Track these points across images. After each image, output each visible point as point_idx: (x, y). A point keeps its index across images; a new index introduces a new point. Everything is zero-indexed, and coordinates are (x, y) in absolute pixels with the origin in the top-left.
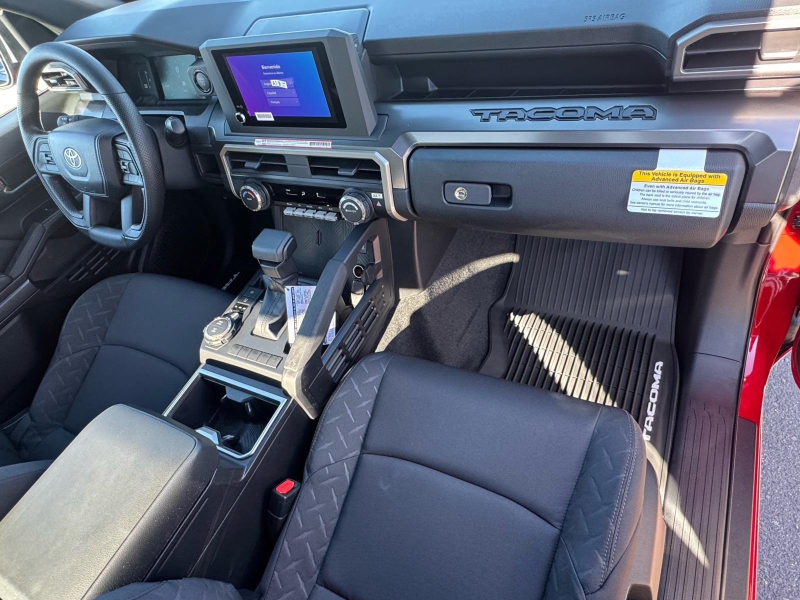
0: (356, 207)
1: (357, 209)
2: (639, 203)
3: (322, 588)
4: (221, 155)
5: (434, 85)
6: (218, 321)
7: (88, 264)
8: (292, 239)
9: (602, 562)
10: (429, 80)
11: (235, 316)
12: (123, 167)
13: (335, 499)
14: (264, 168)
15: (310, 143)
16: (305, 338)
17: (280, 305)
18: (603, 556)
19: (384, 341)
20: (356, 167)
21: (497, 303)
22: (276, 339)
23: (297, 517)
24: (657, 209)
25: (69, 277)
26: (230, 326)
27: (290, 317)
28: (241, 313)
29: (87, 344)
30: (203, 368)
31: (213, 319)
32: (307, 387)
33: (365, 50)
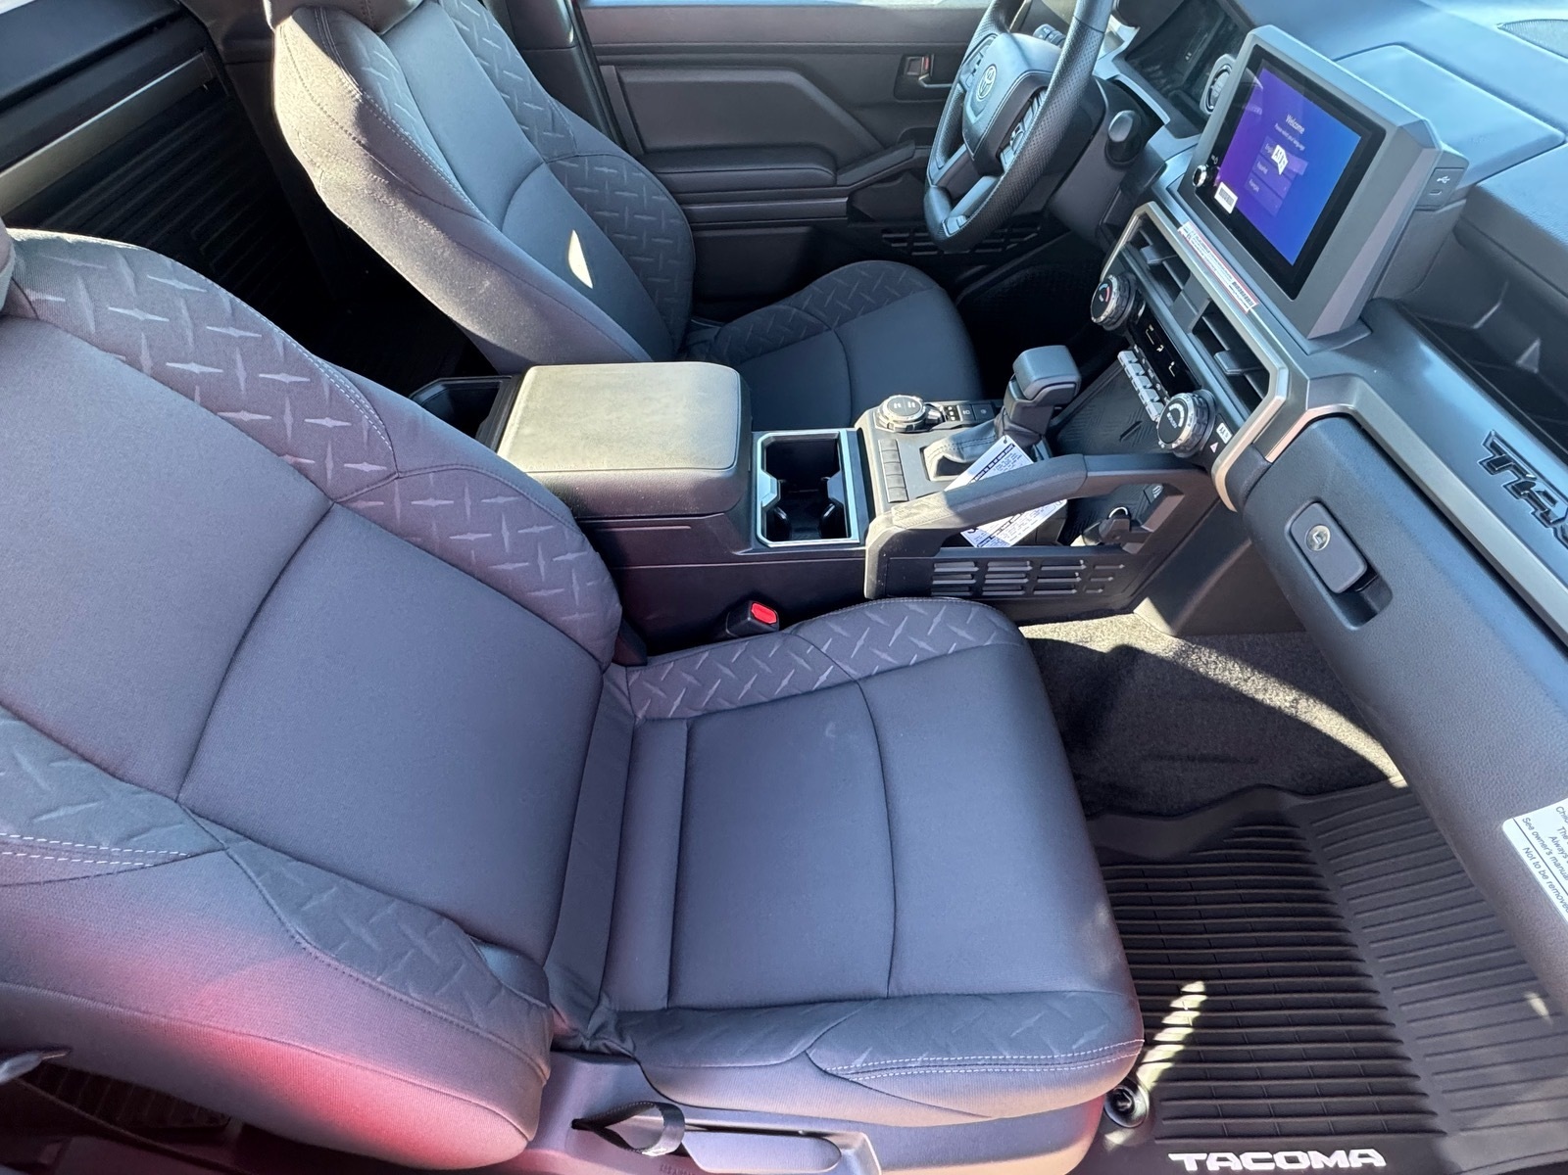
0: (1181, 421)
1: (1180, 425)
2: (1538, 837)
3: (686, 728)
4: (1136, 211)
5: (1537, 362)
6: (913, 401)
7: (917, 235)
8: (1072, 386)
9: (858, 1063)
10: (1536, 344)
11: (934, 415)
12: (1014, 134)
13: (785, 682)
14: (1158, 273)
15: (1234, 283)
16: (944, 502)
17: (979, 449)
18: (865, 1061)
19: (1048, 630)
20: (1247, 369)
21: (1285, 794)
22: (932, 478)
23: (738, 650)
24: (1551, 878)
25: (886, 231)
26: (916, 417)
27: (971, 473)
28: (943, 419)
29: (824, 315)
30: (848, 432)
31: (912, 395)
32: (889, 554)
33: (1464, 202)
